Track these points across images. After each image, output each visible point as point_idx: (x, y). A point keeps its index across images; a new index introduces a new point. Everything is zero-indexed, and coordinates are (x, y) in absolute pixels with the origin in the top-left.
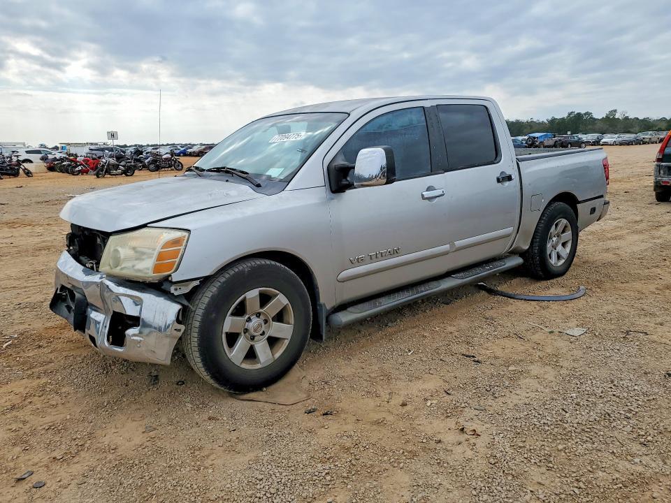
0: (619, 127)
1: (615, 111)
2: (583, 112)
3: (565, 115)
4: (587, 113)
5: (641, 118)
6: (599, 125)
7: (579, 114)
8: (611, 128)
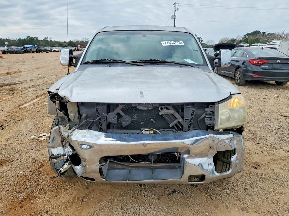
0: (50, 44)
1: (47, 37)
2: (33, 37)
3: (25, 38)
4: (35, 37)
5: (57, 41)
6: (41, 43)
7: (32, 37)
8: (47, 45)
